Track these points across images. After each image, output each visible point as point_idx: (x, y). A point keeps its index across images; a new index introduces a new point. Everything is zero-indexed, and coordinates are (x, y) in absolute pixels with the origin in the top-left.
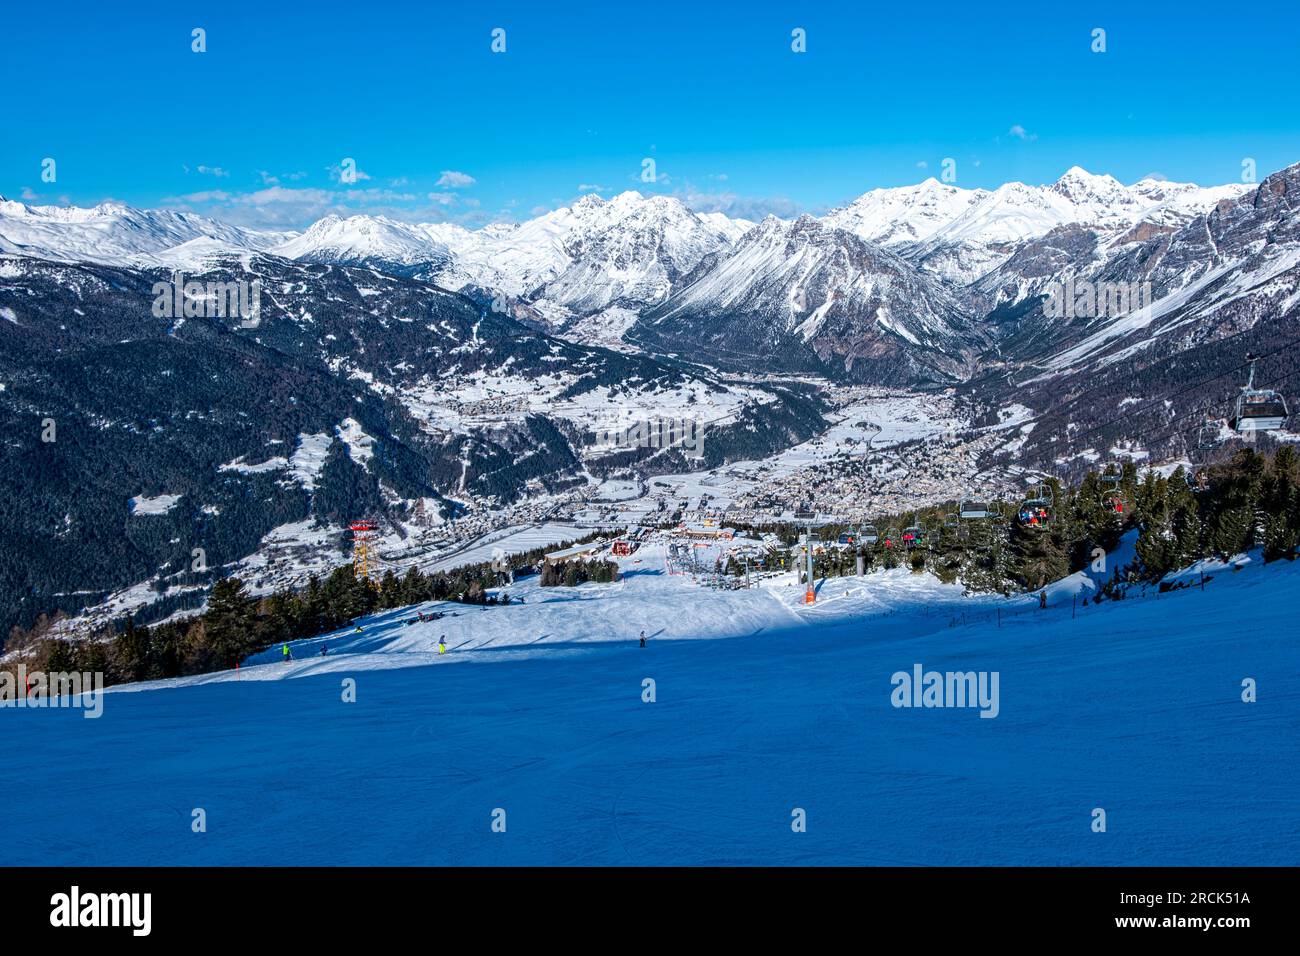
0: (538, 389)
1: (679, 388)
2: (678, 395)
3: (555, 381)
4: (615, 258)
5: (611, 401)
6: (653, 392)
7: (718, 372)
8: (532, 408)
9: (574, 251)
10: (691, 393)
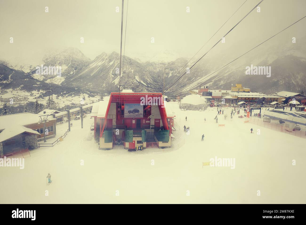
0: (32, 95)
1: (80, 95)
2: (79, 97)
3: (38, 92)
4: (58, 63)
5: (57, 99)
6: (71, 96)
7: (90, 93)
8: (29, 100)
9: (46, 61)
10: (84, 97)
